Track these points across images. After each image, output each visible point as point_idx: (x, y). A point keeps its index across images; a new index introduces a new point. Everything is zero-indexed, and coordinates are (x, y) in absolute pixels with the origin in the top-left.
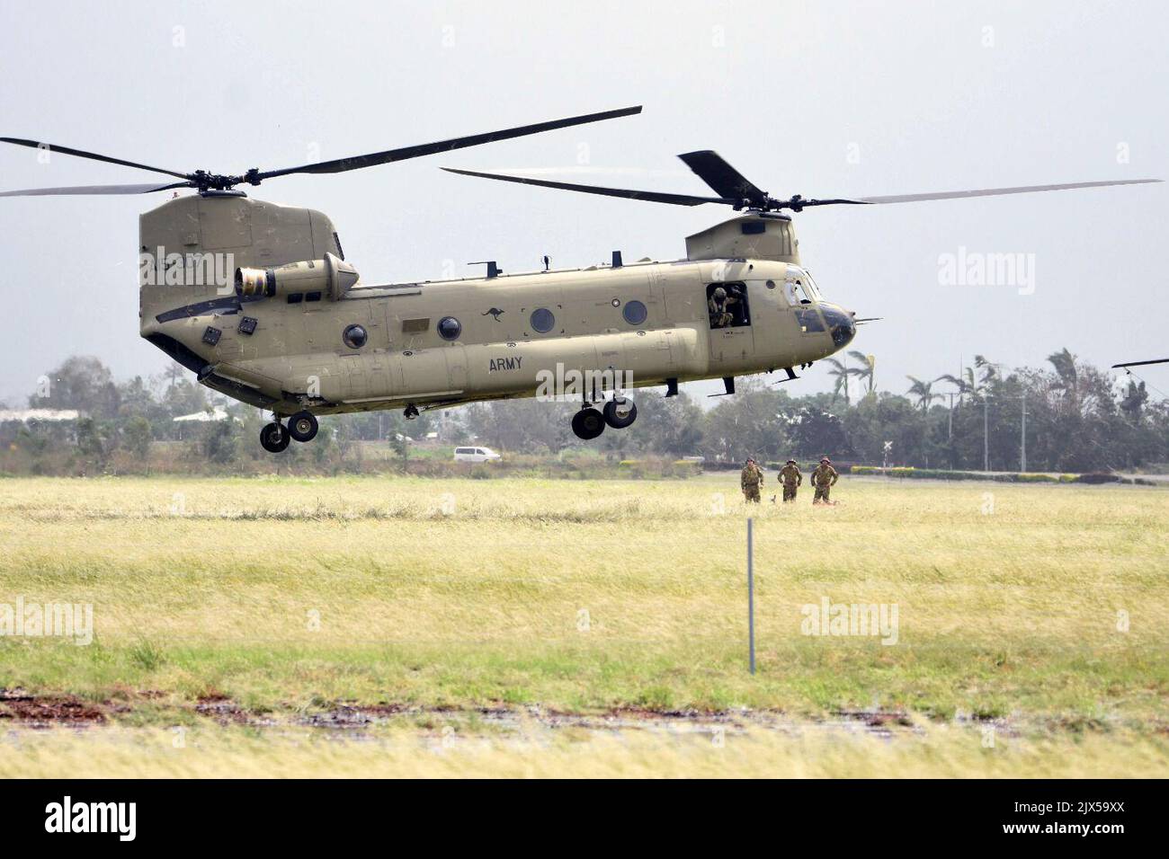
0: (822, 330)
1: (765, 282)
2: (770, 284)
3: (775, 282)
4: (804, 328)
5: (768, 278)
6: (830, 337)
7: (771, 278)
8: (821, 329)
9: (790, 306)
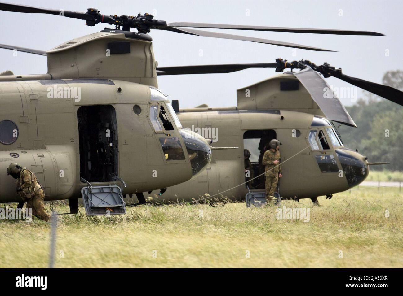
0: (184, 158)
1: (132, 106)
2: (137, 109)
3: (141, 106)
4: (167, 155)
5: (136, 103)
6: (190, 165)
7: (137, 102)
8: (182, 157)
9: (155, 133)
